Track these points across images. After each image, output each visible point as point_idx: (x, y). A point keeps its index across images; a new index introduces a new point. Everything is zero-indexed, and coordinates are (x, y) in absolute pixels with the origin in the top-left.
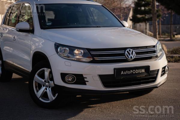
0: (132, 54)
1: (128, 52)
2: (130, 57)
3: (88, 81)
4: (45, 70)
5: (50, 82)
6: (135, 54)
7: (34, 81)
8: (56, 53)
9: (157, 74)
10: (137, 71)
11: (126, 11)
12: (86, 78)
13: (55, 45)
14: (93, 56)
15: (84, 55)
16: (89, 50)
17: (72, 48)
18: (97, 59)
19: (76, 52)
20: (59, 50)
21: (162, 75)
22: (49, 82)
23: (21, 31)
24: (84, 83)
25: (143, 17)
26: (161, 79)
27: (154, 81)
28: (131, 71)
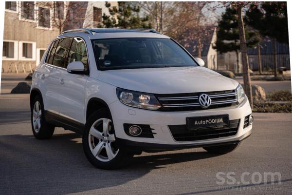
0: (207, 100)
1: (202, 97)
2: (204, 104)
3: (155, 134)
4: (104, 121)
5: (110, 135)
6: (211, 100)
7: (89, 135)
8: (118, 99)
9: (238, 125)
10: (214, 121)
11: (206, 34)
12: (154, 129)
13: (117, 90)
14: (161, 103)
15: (151, 102)
16: (157, 96)
17: (137, 93)
18: (166, 106)
19: (142, 98)
20: (121, 96)
21: (245, 126)
22: (108, 136)
23: (73, 72)
24: (151, 135)
25: (232, 44)
26: (243, 132)
27: (235, 134)
28: (207, 121)
